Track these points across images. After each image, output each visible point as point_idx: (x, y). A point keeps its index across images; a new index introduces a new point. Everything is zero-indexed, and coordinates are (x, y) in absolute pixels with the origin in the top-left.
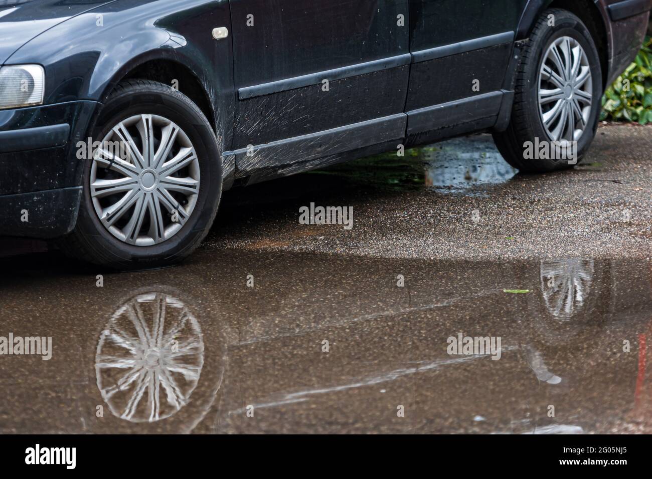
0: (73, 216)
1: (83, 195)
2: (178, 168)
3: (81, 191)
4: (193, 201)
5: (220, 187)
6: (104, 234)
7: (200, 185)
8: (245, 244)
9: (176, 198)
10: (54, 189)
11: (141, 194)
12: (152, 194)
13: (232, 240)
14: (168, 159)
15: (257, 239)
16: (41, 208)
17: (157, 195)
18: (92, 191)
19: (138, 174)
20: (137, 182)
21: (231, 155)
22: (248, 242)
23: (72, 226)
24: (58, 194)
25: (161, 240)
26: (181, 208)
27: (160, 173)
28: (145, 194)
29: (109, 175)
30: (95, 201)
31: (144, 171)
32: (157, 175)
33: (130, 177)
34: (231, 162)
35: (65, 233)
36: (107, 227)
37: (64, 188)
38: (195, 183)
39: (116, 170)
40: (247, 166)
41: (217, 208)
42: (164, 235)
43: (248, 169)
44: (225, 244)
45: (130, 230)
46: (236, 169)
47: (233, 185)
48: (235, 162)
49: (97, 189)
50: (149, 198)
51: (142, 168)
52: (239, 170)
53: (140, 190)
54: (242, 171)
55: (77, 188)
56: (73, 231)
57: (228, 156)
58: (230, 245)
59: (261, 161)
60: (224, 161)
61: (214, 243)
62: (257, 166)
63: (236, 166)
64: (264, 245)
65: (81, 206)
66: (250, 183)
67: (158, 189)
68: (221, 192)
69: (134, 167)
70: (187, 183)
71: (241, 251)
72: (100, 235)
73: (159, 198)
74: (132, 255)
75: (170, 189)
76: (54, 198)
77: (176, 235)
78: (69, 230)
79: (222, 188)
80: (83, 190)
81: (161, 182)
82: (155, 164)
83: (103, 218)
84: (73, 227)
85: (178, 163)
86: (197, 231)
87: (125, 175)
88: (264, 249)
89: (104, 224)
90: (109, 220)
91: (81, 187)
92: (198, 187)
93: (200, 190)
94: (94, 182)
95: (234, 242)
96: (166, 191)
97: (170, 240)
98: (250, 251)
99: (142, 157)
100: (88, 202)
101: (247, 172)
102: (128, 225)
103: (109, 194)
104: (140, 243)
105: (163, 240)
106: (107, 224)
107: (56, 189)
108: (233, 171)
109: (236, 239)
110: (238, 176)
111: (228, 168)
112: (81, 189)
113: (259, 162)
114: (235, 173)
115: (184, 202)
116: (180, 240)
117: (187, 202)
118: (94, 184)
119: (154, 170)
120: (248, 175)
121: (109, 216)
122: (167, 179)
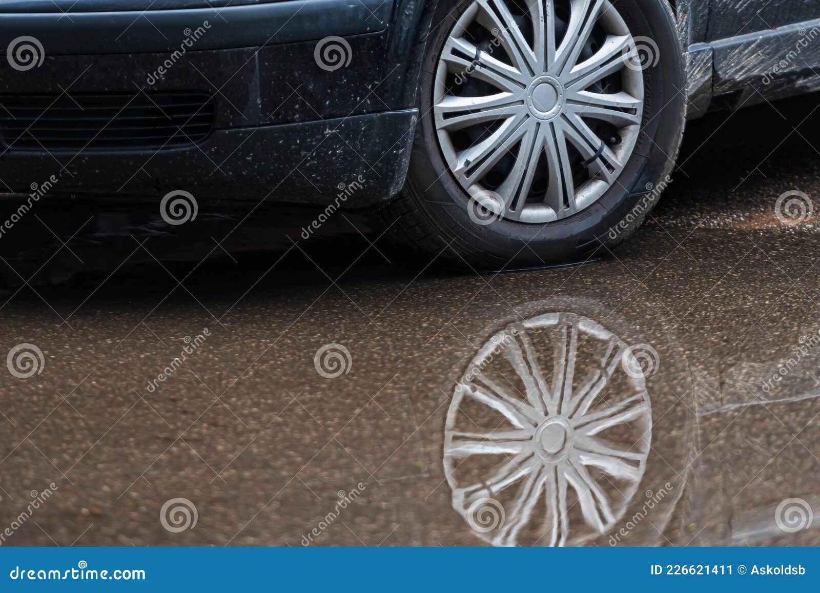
0: (400, 166)
1: (420, 124)
2: (601, 75)
3: (414, 119)
4: (630, 138)
5: (683, 111)
6: (460, 199)
7: (645, 108)
8: (733, 219)
9: (597, 132)
10: (363, 113)
11: (530, 124)
12: (552, 124)
13: (709, 213)
14: (582, 58)
15: (756, 211)
16: (338, 149)
17: (561, 127)
18: (436, 118)
19: (524, 86)
20: (522, 102)
21: (704, 51)
22: (738, 216)
23: (398, 183)
24: (370, 122)
25: (569, 212)
26: (606, 151)
27: (566, 85)
28: (539, 124)
29: (470, 87)
30: (442, 136)
31: (535, 80)
32: (560, 88)
33: (509, 91)
34: (705, 64)
35: (385, 198)
36: (465, 188)
37: (384, 111)
38: (634, 104)
39: (483, 79)
40: (737, 72)
41: (677, 151)
42: (574, 202)
43: (739, 77)
44: (694, 220)
45: (510, 194)
46: (715, 77)
47: (710, 108)
48: (713, 64)
49: (447, 115)
50: (545, 131)
51: (533, 74)
52: (721, 79)
53: (528, 116)
54: (726, 82)
55: (407, 111)
56: (400, 194)
57: (699, 52)
58: (704, 223)
59: (762, 61)
60: (692, 62)
61: (672, 220)
62: (756, 72)
63: (715, 72)
64: (768, 223)
65: (415, 146)
66: (742, 103)
67: (563, 115)
68: (684, 120)
69: (518, 72)
70: (618, 104)
71: (724, 235)
72: (452, 201)
73: (565, 133)
74: (512, 240)
75: (585, 116)
76: (364, 131)
77: (598, 201)
78: (393, 192)
79: (685, 114)
80: (420, 114)
81: (569, 101)
82: (557, 67)
83: (457, 169)
84: (401, 186)
85: (602, 65)
86: (638, 194)
87: (500, 88)
88: (768, 231)
89: (460, 181)
90: (469, 173)
91: (415, 110)
92: (640, 112)
93: (644, 118)
94: (440, 102)
95: (712, 217)
96: (578, 118)
97: (586, 212)
98: (741, 233)
99: (532, 54)
100: (429, 138)
101: (736, 84)
102: (506, 183)
103: (469, 125)
104: (529, 217)
105: (573, 213)
106: (465, 181)
107: (366, 113)
108: (707, 81)
109: (715, 210)
110: (719, 91)
111: (698, 76)
112: (414, 113)
113: (759, 64)
114: (713, 85)
115: (614, 139)
116: (605, 213)
117: (619, 140)
118: (441, 105)
119: (555, 79)
120: (738, 89)
121: (470, 167)
122: (580, 95)
